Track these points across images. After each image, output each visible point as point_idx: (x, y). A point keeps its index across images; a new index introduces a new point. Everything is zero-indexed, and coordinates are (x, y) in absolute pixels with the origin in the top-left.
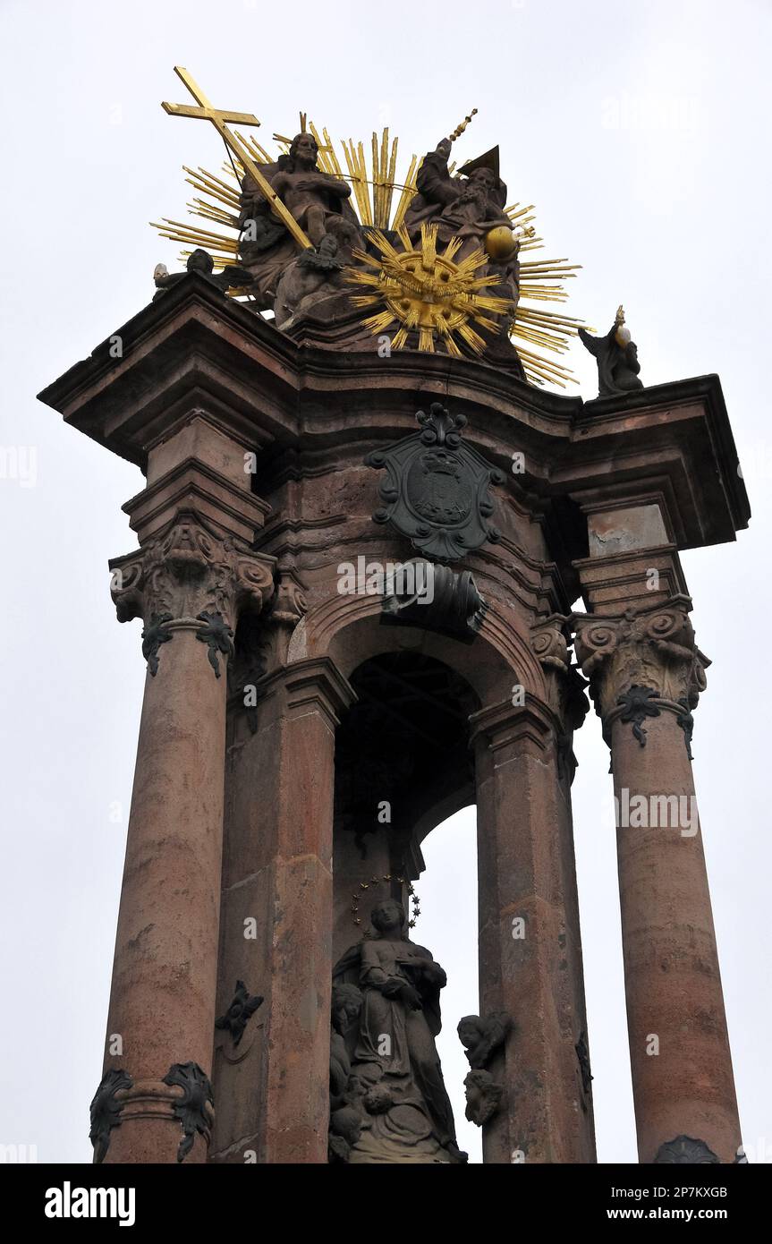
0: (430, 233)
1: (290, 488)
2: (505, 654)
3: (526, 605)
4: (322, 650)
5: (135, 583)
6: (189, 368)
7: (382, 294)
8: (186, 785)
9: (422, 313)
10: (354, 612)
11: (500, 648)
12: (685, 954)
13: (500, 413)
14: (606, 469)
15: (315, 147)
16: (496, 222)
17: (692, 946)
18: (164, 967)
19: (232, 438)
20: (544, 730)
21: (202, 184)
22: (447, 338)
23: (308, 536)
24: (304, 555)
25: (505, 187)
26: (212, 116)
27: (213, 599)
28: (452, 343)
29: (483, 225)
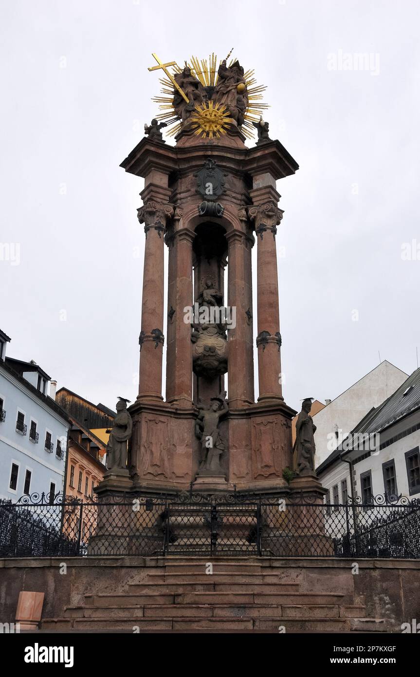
0: (211, 103)
1: (179, 181)
2: (230, 220)
3: (237, 204)
4: (186, 226)
5: (142, 215)
6: (148, 160)
7: (199, 124)
8: (153, 266)
9: (210, 127)
10: (193, 215)
11: (228, 219)
12: (268, 290)
13: (226, 157)
14: (255, 165)
15: (190, 70)
16: (239, 83)
17: (270, 288)
18: (150, 309)
19: (162, 173)
20: (241, 237)
21: (164, 83)
23: (182, 195)
24: (182, 200)
25: (243, 69)
26: (162, 67)
27: (158, 218)
28: (217, 134)
29: (235, 84)
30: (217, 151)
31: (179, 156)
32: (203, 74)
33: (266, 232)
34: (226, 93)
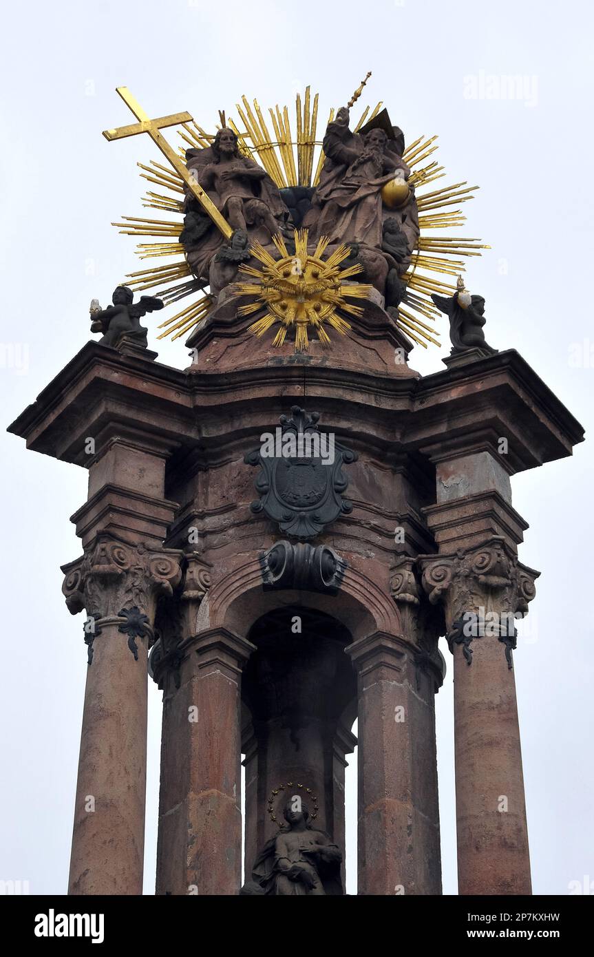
0: (301, 237)
1: (200, 479)
2: (363, 601)
3: (386, 550)
4: (220, 621)
5: (77, 587)
6: (101, 411)
7: (264, 300)
8: (111, 754)
9: (297, 311)
10: (242, 586)
11: (358, 597)
12: (493, 836)
13: (349, 402)
14: (443, 429)
15: (234, 138)
16: (390, 176)
17: (499, 828)
19: (146, 452)
20: (399, 655)
21: (153, 176)
22: (319, 329)
23: (210, 523)
24: (208, 538)
25: (402, 136)
26: (149, 128)
27: (131, 596)
28: (322, 332)
29: (378, 181)
30: (322, 385)
31: (201, 401)
32: (277, 149)
33: (483, 640)
34: (348, 209)
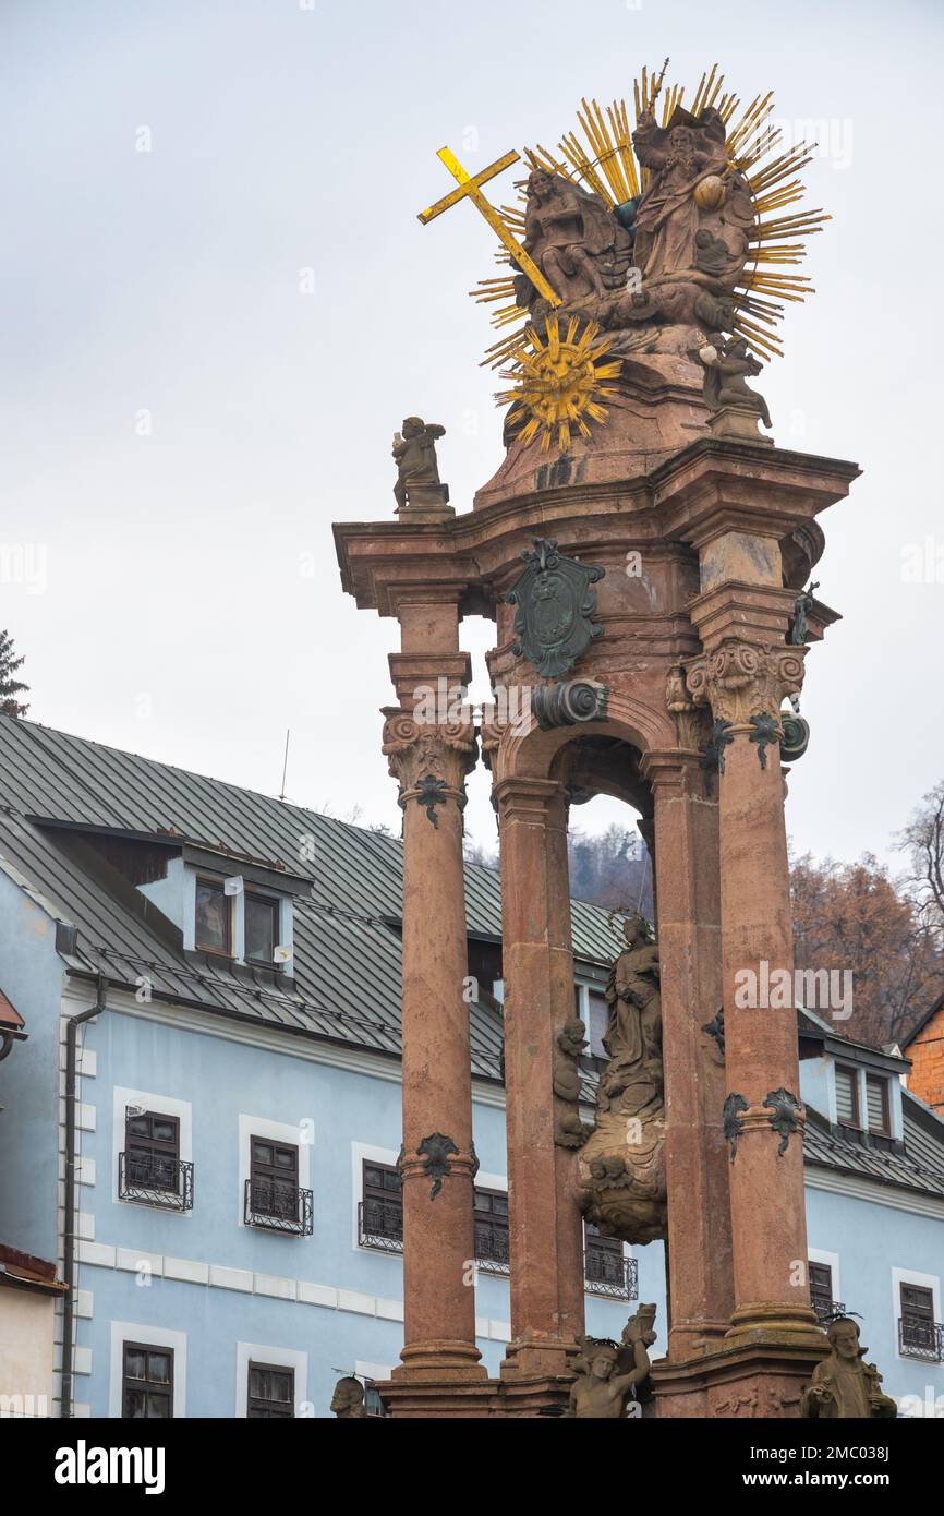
2: (631, 723)
8: (417, 931)
9: (558, 409)
11: (626, 720)
12: (739, 951)
18: (413, 1073)
19: (435, 603)
22: (579, 424)
26: (468, 190)
27: (424, 765)
28: (583, 427)
29: (687, 187)
32: (618, 154)
33: (734, 744)
